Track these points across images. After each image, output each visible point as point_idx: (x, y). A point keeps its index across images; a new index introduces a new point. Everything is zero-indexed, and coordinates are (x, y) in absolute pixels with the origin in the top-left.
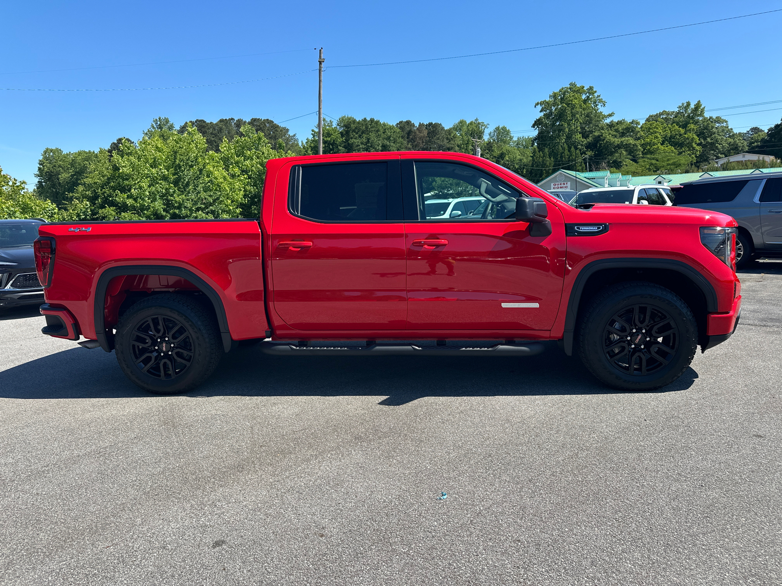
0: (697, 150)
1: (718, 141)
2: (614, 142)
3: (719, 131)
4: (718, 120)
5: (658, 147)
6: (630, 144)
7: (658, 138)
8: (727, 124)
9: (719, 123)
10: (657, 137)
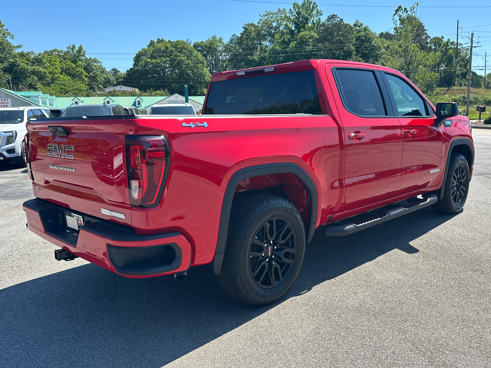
0: (85, 81)
1: (98, 75)
2: (28, 69)
3: (97, 69)
4: (95, 61)
5: (59, 76)
6: (41, 71)
7: (58, 69)
8: (101, 64)
9: (96, 63)
10: (56, 68)
